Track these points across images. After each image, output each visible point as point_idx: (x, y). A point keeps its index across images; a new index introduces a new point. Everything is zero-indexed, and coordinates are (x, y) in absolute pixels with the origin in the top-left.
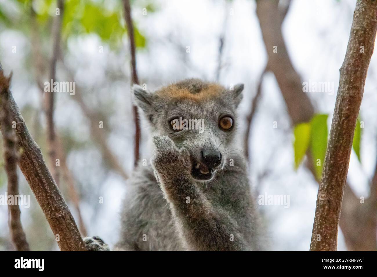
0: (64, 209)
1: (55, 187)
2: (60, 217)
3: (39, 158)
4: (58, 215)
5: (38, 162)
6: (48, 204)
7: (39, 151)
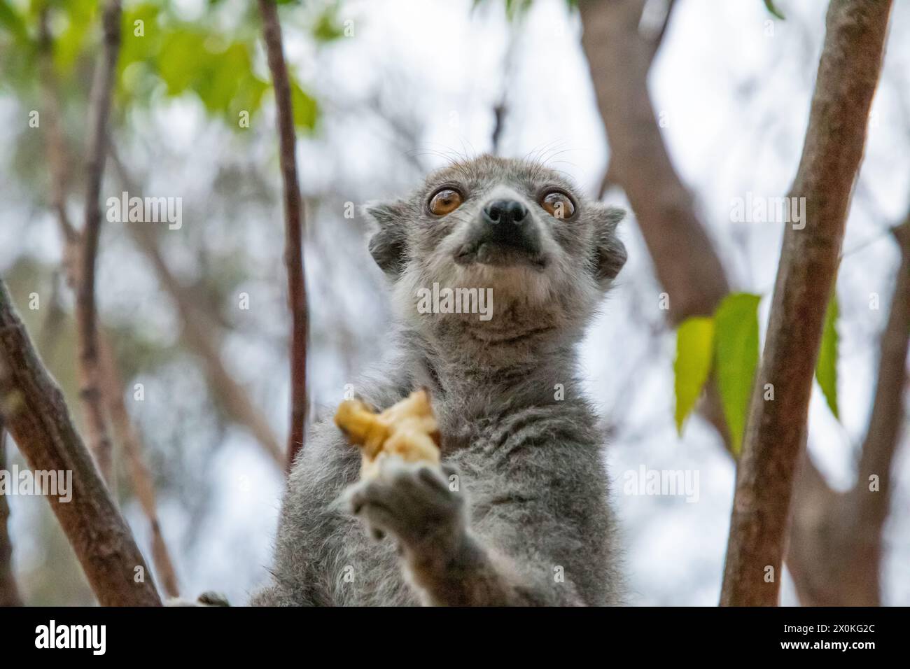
0: (120, 535)
1: (98, 482)
2: (111, 556)
3: (58, 411)
4: (106, 550)
5: (57, 421)
6: (83, 524)
7: (58, 394)
